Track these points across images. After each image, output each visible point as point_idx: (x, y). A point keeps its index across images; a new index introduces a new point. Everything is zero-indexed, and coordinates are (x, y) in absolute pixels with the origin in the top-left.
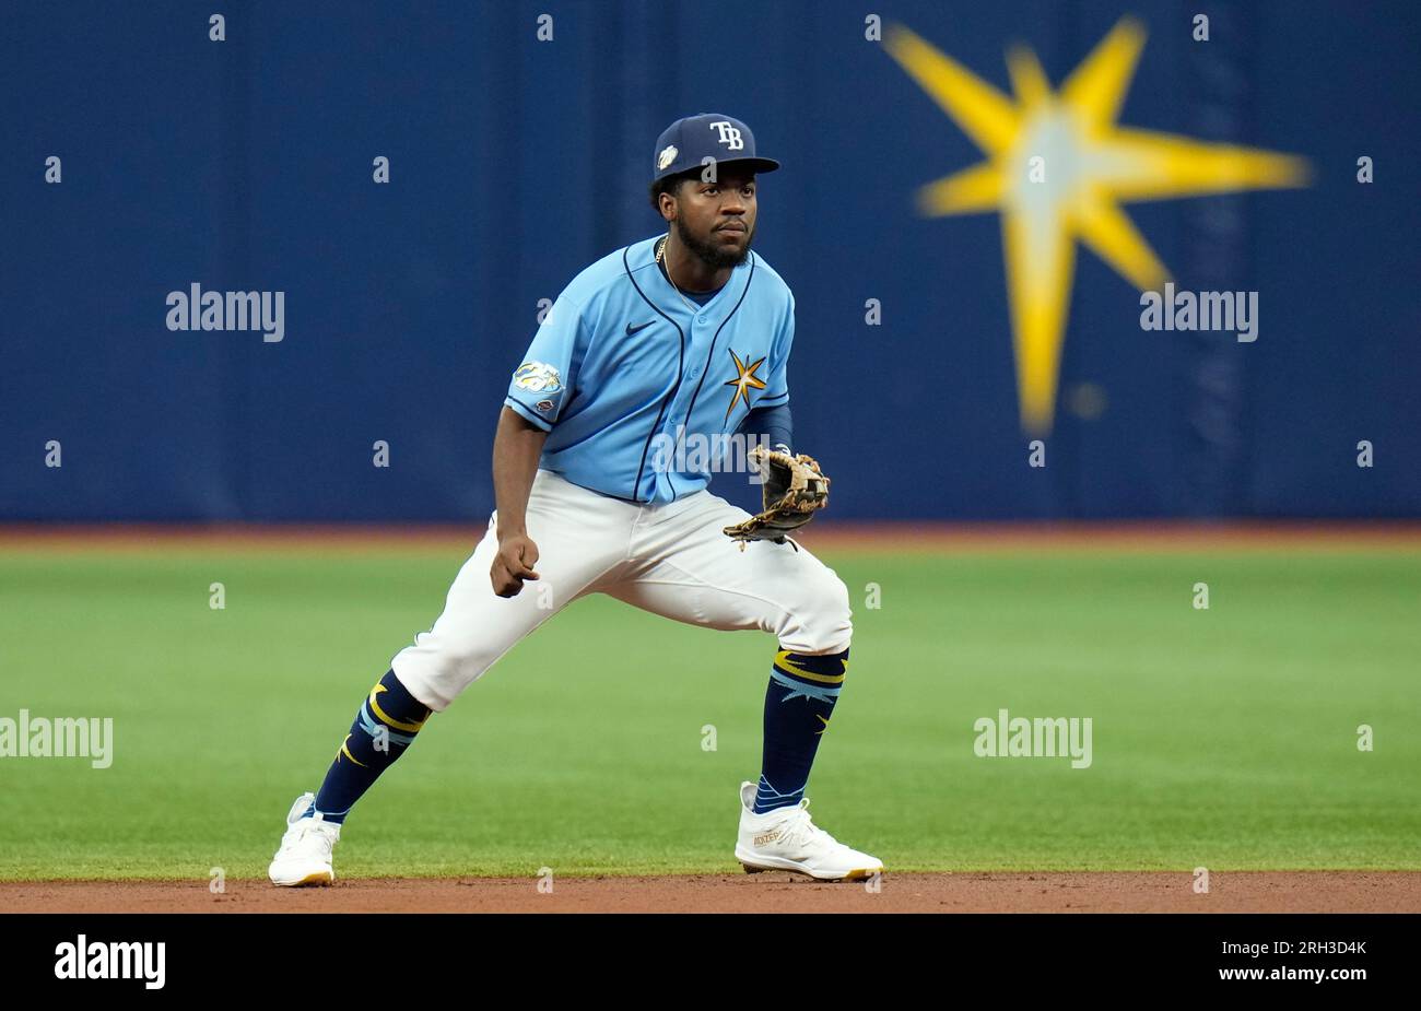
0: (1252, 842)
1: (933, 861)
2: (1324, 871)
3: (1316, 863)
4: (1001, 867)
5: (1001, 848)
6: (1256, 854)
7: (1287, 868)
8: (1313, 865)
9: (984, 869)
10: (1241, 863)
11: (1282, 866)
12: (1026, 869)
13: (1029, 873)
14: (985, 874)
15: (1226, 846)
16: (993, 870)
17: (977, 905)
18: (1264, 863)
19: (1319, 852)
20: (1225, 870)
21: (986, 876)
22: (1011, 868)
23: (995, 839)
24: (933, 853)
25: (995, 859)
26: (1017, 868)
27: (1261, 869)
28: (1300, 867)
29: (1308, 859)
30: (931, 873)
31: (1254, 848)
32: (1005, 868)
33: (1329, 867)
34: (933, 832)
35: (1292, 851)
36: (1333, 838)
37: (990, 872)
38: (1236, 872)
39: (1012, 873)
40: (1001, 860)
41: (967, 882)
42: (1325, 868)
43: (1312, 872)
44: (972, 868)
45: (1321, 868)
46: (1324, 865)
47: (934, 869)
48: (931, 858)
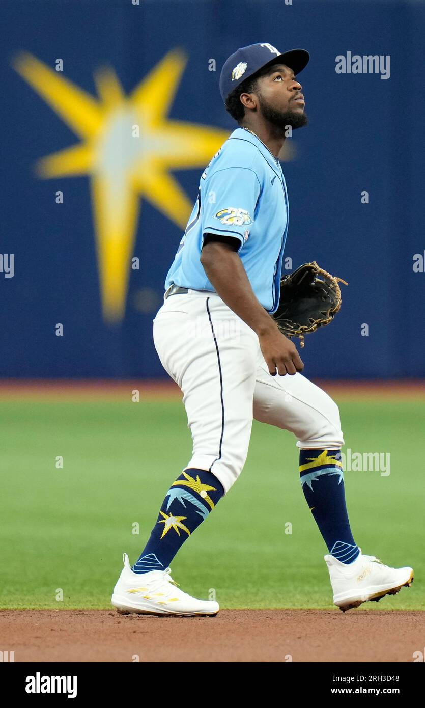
0: (254, 590)
1: (47, 603)
2: (301, 609)
3: (296, 604)
4: (90, 606)
5: (91, 594)
6: (257, 598)
7: (278, 607)
8: (294, 605)
9: (79, 607)
10: (247, 605)
11: (274, 606)
12: (107, 608)
13: (109, 610)
14: (80, 611)
15: (238, 593)
16: (85, 608)
17: (75, 632)
18: (262, 605)
19: (298, 597)
20: (237, 609)
21: (81, 612)
22: (97, 607)
23: (86, 588)
24: (46, 597)
25: (87, 601)
26: (101, 607)
27: (261, 608)
28: (286, 607)
29: (291, 602)
30: (44, 610)
31: (256, 594)
32: (93, 607)
33: (305, 607)
34: (46, 584)
35: (280, 596)
36: (307, 588)
37: (83, 610)
38: (244, 610)
39: (98, 610)
40: (90, 601)
41: (68, 616)
42: (302, 607)
43: (294, 610)
44: (72, 607)
45: (300, 607)
46: (301, 605)
47: (47, 607)
48: (45, 600)
